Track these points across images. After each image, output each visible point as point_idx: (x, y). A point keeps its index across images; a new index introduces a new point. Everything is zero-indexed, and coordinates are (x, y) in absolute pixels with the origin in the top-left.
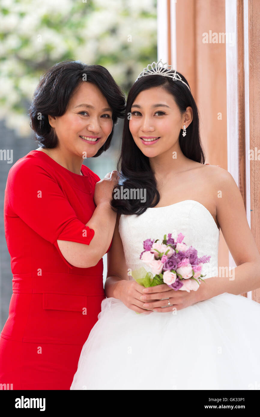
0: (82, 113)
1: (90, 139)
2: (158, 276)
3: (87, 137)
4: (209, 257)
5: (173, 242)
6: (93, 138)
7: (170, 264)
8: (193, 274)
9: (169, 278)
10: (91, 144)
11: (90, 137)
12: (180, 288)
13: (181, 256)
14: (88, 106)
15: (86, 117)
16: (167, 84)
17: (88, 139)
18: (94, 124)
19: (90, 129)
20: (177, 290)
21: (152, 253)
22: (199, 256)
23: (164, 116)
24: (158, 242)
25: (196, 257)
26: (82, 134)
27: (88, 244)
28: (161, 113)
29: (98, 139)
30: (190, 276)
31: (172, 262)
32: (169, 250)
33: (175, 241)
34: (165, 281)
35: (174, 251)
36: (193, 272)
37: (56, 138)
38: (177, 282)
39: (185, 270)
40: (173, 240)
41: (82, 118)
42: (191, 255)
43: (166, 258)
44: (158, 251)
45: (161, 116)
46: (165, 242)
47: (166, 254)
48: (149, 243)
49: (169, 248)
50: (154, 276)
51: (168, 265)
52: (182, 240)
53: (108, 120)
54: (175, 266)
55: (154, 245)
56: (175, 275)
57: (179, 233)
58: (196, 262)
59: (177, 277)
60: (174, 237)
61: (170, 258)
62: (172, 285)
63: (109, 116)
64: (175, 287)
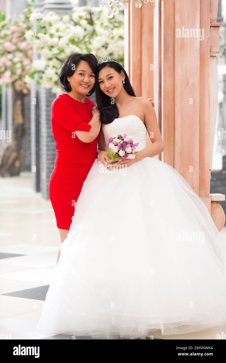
0: (81, 74)
1: (85, 86)
2: (117, 153)
3: (83, 85)
4: (138, 143)
5: (122, 138)
6: (86, 85)
7: (122, 147)
8: (132, 151)
9: (122, 153)
10: (85, 88)
11: (84, 85)
12: (127, 158)
13: (126, 143)
14: (83, 71)
15: (83, 76)
16: (108, 64)
17: (84, 86)
18: (86, 79)
19: (84, 81)
20: (125, 158)
21: (113, 143)
22: (134, 143)
23: (112, 78)
24: (115, 138)
25: (133, 144)
26: (81, 83)
27: (89, 131)
28: (111, 77)
29: (89, 86)
30: (131, 152)
31: (123, 146)
32: (120, 141)
33: (123, 137)
34: (120, 155)
35: (123, 141)
36: (132, 150)
37: (71, 87)
38: (125, 155)
39: (129, 150)
40: (122, 137)
41: (81, 76)
42: (131, 142)
43: (120, 144)
44: (116, 142)
45: (111, 79)
46: (118, 138)
47: (120, 143)
48: (112, 139)
49: (121, 140)
50: (115, 153)
51: (121, 148)
52: (126, 136)
53: (93, 77)
54: (124, 148)
55: (114, 139)
56: (124, 152)
57: (124, 133)
58: (133, 146)
59: (125, 153)
60: (123, 135)
61: (122, 145)
62: (123, 156)
63: (93, 76)
64: (125, 157)
